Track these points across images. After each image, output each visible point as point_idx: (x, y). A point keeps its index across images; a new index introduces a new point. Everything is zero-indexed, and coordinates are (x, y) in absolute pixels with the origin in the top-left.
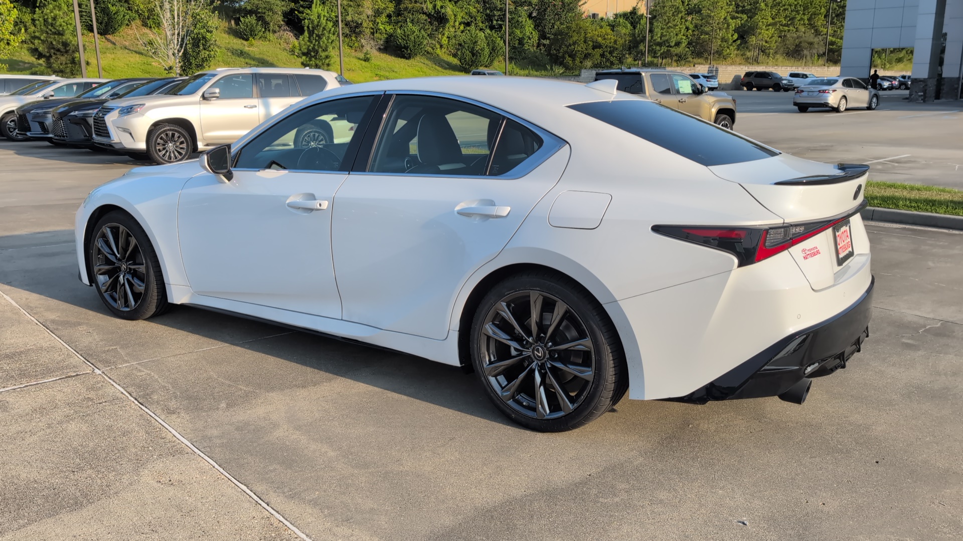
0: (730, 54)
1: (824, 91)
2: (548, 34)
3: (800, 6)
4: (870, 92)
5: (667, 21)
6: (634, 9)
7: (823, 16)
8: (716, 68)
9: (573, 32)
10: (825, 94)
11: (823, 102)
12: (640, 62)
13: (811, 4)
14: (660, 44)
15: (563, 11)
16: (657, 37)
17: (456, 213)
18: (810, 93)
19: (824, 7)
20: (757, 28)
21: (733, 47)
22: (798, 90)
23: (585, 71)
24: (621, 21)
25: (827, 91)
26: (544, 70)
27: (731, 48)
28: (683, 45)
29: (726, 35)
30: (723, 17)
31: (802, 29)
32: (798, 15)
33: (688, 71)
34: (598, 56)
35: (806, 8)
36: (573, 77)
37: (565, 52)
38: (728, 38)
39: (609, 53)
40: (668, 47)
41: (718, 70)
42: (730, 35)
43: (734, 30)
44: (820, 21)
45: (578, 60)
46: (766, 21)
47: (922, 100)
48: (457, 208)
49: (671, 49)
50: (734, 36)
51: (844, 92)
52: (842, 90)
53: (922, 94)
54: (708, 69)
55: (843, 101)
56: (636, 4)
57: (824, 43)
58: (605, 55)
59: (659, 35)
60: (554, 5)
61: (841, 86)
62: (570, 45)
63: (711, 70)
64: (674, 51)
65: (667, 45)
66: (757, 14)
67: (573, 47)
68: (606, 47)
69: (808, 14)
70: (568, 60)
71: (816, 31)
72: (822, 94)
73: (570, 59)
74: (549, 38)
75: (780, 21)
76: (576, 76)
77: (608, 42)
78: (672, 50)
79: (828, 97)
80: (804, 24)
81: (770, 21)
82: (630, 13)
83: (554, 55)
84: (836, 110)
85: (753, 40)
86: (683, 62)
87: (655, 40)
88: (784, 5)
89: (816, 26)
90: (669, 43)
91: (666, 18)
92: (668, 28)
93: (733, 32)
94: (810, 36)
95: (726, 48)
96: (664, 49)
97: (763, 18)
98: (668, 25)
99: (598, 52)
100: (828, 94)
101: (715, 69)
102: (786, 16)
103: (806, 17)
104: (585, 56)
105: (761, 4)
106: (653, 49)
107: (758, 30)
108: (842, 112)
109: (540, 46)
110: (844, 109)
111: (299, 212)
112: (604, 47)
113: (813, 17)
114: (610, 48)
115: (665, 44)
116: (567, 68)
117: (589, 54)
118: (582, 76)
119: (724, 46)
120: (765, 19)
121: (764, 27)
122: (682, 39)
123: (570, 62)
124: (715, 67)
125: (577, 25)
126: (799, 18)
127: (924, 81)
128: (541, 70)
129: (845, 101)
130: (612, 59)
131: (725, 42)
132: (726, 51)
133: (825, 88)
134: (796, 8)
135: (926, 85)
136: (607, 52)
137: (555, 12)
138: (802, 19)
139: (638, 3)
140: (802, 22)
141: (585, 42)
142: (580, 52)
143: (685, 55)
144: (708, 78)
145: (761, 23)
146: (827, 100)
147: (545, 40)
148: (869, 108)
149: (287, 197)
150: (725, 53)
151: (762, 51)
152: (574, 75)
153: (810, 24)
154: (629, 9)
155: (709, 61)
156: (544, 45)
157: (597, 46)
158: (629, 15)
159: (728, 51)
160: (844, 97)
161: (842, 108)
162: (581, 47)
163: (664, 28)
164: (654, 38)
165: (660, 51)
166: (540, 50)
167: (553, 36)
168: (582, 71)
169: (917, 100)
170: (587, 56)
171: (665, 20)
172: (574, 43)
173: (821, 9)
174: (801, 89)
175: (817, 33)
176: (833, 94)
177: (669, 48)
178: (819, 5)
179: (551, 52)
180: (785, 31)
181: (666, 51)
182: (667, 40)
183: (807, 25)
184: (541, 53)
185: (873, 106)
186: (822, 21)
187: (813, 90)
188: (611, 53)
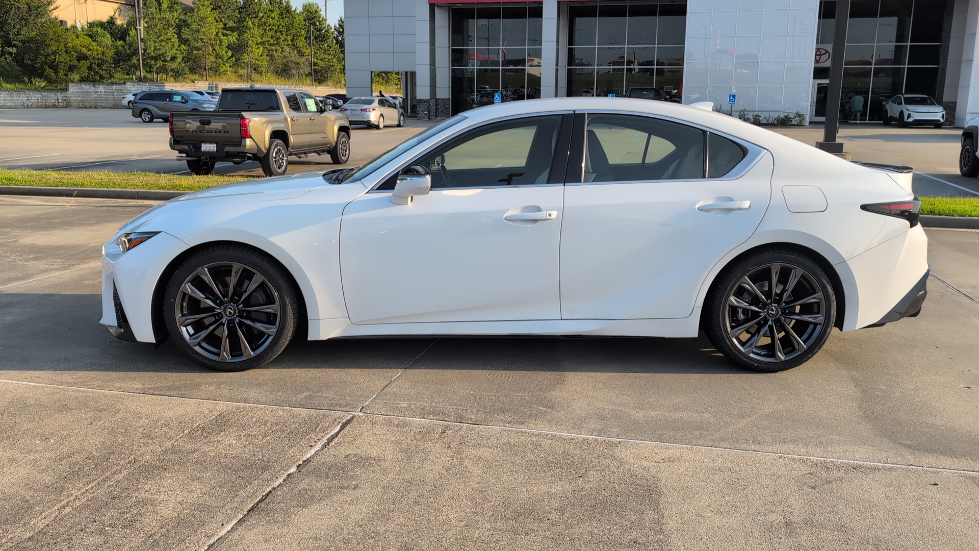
0: (227, 71)
1: (365, 110)
2: (13, 40)
3: (282, 26)
4: (399, 111)
5: (159, 34)
6: (112, 18)
7: (304, 38)
8: (216, 85)
9: (51, 40)
10: (367, 113)
11: (366, 120)
12: (134, 77)
13: (292, 26)
14: (155, 58)
15: (30, 15)
16: (150, 51)
17: (697, 209)
18: (354, 112)
19: (303, 29)
20: (247, 46)
21: (229, 63)
22: (342, 109)
23: (73, 84)
24: (99, 31)
25: (368, 110)
26: (19, 83)
27: (227, 64)
28: (179, 60)
29: (220, 52)
30: (215, 33)
31: (287, 49)
32: (282, 35)
33: (188, 87)
34: (84, 69)
35: (288, 30)
36: (59, 91)
37: (44, 63)
38: (223, 55)
39: (97, 66)
40: (163, 61)
41: (218, 87)
42: (224, 52)
43: (227, 47)
44: (301, 42)
45: (61, 73)
46: (256, 40)
47: (428, 118)
48: (697, 206)
49: (166, 63)
50: (228, 53)
51: (381, 111)
52: (380, 109)
53: (427, 113)
54: (208, 86)
55: (381, 119)
56: (113, 13)
57: (309, 64)
58: (93, 68)
59: (152, 49)
60: (19, 8)
61: (378, 105)
62: (49, 55)
63: (211, 87)
64: (171, 66)
65: (163, 59)
66: (245, 32)
67: (52, 57)
68: (93, 59)
69: (290, 35)
70: (49, 71)
71: (299, 52)
72: (364, 112)
73: (51, 70)
74: (14, 46)
75: (268, 41)
76: (63, 90)
77: (96, 53)
78: (168, 64)
79: (370, 115)
80: (288, 45)
81: (260, 40)
82: (107, 22)
83: (28, 65)
84: (377, 127)
85: (246, 58)
86: (181, 78)
87: (148, 54)
88: (269, 26)
89: (298, 47)
90: (164, 57)
91: (156, 30)
92: (160, 42)
93: (227, 49)
94: (294, 56)
95: (222, 65)
96: (160, 63)
97: (252, 37)
98: (160, 39)
99: (84, 64)
100: (369, 113)
101: (214, 86)
102: (272, 36)
103: (289, 38)
104: (70, 67)
105: (249, 23)
106: (147, 63)
107: (249, 49)
108: (382, 129)
109: (5, 55)
110: (383, 126)
111: (519, 224)
112: (91, 59)
113: (295, 38)
114: (98, 60)
115: (160, 58)
116: (50, 81)
117: (75, 66)
118: (71, 90)
119: (220, 62)
120: (254, 37)
121: (254, 46)
122: (176, 53)
123: (53, 74)
124: (214, 84)
125: (54, 33)
126: (283, 39)
127: (427, 101)
128: (15, 83)
129: (382, 119)
130: (101, 72)
131: (220, 58)
132: (223, 67)
133: (366, 107)
134: (279, 29)
135: (430, 105)
136: (95, 64)
137: (21, 16)
138: (285, 40)
139: (115, 13)
140: (287, 43)
141: (66, 52)
142: (63, 64)
143: (183, 71)
144: (213, 95)
145: (250, 42)
146: (369, 118)
147: (11, 48)
148: (399, 126)
149: (506, 211)
150: (222, 70)
151: (254, 70)
152: (60, 89)
153: (293, 45)
154: (105, 19)
155: (205, 78)
156: (10, 54)
157: (82, 57)
158: (106, 24)
159: (224, 68)
160: (382, 115)
161: (381, 126)
162: (62, 58)
163: (157, 42)
164: (148, 52)
165: (155, 65)
166: (6, 59)
167: (20, 44)
168: (69, 85)
169: (424, 118)
170: (72, 68)
171: (156, 33)
172: (54, 53)
173: (301, 31)
174: (345, 108)
175: (301, 54)
176: (374, 112)
177: (164, 63)
178: (299, 27)
179: (25, 62)
180: (273, 51)
181: (161, 65)
182: (162, 55)
183: (290, 46)
184: (8, 63)
185: (402, 124)
186: (302, 43)
187: (355, 108)
188: (99, 65)
